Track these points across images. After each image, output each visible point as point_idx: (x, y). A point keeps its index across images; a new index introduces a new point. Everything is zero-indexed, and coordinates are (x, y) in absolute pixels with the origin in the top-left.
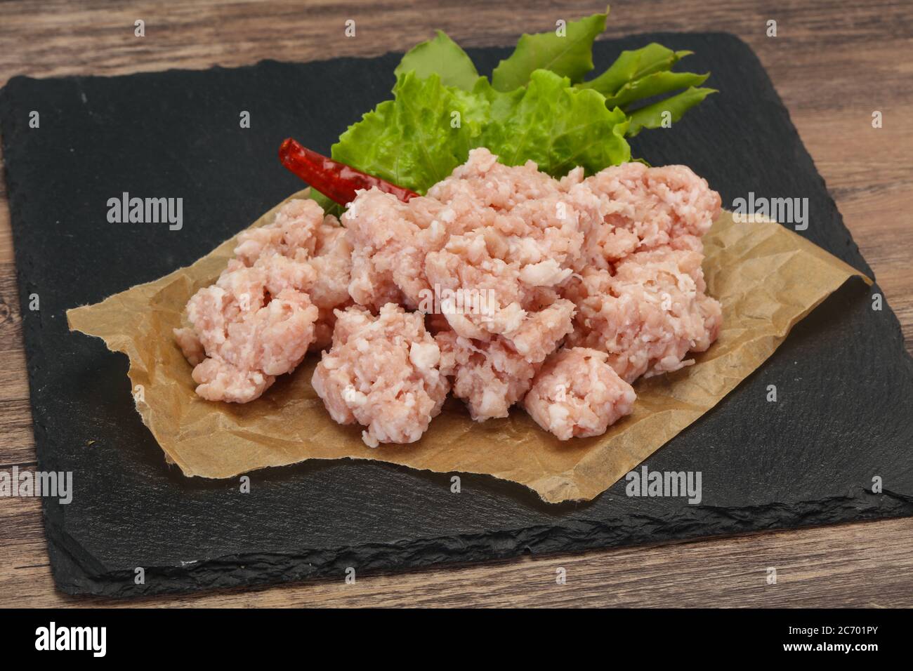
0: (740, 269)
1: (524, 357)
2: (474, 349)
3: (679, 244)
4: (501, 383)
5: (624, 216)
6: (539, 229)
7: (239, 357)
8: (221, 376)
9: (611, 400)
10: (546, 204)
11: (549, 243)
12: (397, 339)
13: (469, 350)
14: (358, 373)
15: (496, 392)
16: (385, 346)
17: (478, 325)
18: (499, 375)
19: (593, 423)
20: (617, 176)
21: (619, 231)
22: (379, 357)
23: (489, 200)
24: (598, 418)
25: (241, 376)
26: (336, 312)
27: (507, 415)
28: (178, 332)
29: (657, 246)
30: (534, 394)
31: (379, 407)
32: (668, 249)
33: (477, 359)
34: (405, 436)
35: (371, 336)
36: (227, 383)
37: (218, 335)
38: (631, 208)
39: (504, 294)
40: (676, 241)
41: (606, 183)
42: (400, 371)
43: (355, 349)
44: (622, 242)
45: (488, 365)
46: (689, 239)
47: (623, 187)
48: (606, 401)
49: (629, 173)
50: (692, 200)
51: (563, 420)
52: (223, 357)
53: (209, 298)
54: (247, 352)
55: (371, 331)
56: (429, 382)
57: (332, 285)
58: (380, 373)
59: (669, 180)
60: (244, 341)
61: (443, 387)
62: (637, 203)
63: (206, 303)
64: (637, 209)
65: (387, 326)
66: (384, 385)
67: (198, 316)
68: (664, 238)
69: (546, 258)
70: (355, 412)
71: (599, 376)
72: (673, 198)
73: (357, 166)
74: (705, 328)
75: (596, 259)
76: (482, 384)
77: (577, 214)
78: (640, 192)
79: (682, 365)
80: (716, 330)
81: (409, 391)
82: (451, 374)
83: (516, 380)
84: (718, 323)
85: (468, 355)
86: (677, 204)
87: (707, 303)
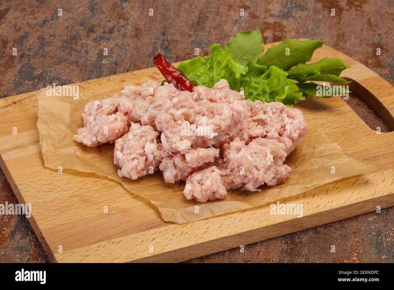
0: (312, 160)
1: (188, 163)
2: (170, 153)
3: (282, 140)
4: (175, 169)
5: (265, 122)
7: (93, 129)
8: (85, 134)
9: (211, 190)
10: (219, 105)
11: (213, 120)
12: (143, 138)
13: (168, 153)
14: (125, 146)
15: (171, 172)
16: (138, 139)
17: (170, 145)
18: (175, 166)
19: (199, 197)
20: (271, 106)
21: (259, 126)
22: (132, 143)
24: (202, 195)
25: (90, 136)
26: (132, 123)
27: (174, 183)
28: (83, 115)
29: (272, 138)
30: (189, 178)
31: (124, 161)
32: (276, 140)
33: (170, 157)
34: (130, 176)
35: (135, 134)
36: (85, 137)
37: (91, 119)
38: (269, 119)
40: (282, 138)
41: (265, 107)
43: (127, 137)
44: (258, 130)
45: (172, 161)
46: (286, 139)
47: (272, 111)
48: (209, 190)
49: (276, 106)
50: (294, 124)
51: (189, 191)
52: (90, 128)
53: (93, 104)
54: (96, 128)
55: (136, 133)
56: (148, 159)
57: (138, 112)
58: (130, 148)
59: (289, 113)
60: (97, 124)
61: (154, 163)
62: (272, 118)
63: (92, 106)
64: (271, 121)
65: (142, 133)
66: (129, 153)
67: (88, 110)
68: (276, 135)
70: (119, 161)
71: (211, 179)
73: (186, 75)
74: (274, 178)
75: (244, 134)
76: (168, 168)
77: (232, 112)
78: (276, 115)
79: (255, 190)
80: (282, 180)
81: (137, 159)
82: (160, 160)
83: (182, 171)
84: (283, 177)
85: (167, 155)
86: (287, 124)
87: (279, 168)
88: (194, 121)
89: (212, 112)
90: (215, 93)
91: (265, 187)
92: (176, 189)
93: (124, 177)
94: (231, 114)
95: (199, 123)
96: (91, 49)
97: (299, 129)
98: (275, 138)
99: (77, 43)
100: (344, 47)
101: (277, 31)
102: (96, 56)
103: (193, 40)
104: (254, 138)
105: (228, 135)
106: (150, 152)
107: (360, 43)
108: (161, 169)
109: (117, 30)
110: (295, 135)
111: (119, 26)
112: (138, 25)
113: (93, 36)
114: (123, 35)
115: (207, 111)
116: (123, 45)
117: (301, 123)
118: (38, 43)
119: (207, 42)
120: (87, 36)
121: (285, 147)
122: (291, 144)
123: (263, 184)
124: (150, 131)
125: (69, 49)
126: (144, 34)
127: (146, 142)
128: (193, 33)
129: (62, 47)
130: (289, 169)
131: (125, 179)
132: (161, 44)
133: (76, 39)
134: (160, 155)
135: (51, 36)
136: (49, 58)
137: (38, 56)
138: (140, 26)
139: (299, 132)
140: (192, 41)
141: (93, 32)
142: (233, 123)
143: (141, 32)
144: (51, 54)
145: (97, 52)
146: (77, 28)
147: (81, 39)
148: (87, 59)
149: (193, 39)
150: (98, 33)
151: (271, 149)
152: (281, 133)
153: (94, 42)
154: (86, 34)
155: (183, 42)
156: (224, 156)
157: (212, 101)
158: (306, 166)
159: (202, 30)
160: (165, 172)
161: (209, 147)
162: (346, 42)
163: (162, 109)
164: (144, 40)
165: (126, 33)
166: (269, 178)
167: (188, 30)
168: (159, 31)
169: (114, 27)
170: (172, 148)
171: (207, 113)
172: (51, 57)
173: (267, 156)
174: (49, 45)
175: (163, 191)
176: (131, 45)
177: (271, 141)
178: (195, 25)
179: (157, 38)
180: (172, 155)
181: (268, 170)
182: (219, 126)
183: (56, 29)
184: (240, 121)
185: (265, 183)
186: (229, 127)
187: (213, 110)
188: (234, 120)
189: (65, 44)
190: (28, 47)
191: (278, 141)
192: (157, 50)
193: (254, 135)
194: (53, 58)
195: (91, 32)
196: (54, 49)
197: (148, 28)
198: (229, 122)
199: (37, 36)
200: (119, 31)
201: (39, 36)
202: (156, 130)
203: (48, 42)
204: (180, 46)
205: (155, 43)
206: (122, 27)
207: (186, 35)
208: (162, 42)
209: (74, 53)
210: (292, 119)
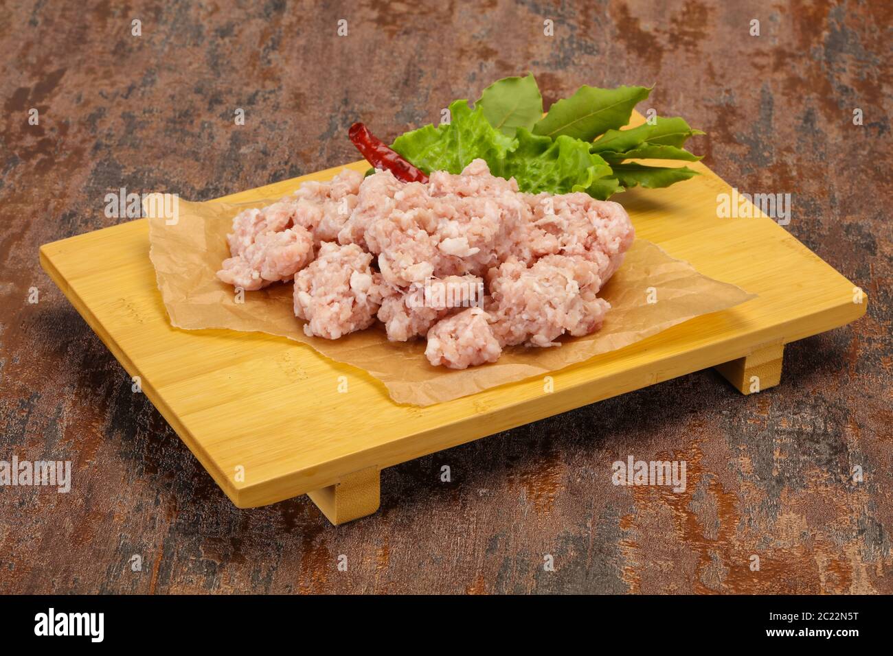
2: (397, 289)
3: (591, 257)
4: (406, 316)
5: (559, 227)
6: (467, 218)
9: (474, 346)
10: (476, 202)
11: (468, 226)
12: (346, 266)
13: (393, 288)
14: (314, 282)
15: (401, 322)
16: (336, 269)
17: (396, 274)
18: (407, 311)
19: (453, 359)
21: (549, 235)
22: (327, 274)
23: (458, 189)
24: (458, 357)
25: (247, 270)
29: (573, 254)
30: (432, 330)
31: (315, 307)
32: (579, 258)
33: (397, 295)
34: (327, 333)
35: (331, 260)
36: (238, 273)
37: (246, 241)
38: (565, 223)
39: (419, 254)
40: (590, 254)
42: (336, 287)
43: (317, 266)
44: (547, 242)
45: (401, 301)
46: (599, 255)
48: (470, 346)
50: (610, 227)
52: (245, 257)
54: (258, 256)
55: (332, 257)
56: (357, 300)
58: (324, 285)
60: (259, 249)
61: (368, 308)
63: (245, 218)
65: (344, 257)
66: (323, 293)
67: (238, 226)
68: (581, 249)
69: (461, 235)
72: (597, 222)
74: (581, 322)
75: (523, 250)
76: (394, 314)
77: (500, 210)
78: (578, 214)
79: (549, 345)
80: (596, 325)
81: (338, 302)
82: (378, 303)
83: (419, 318)
84: (598, 320)
85: (390, 292)
86: (599, 227)
87: (590, 304)
88: (436, 229)
89: (466, 213)
90: (468, 183)
91: (566, 338)
92: (410, 351)
93: (315, 336)
94: (500, 214)
95: (444, 232)
96: (218, 131)
97: (620, 235)
98: (578, 254)
99: (192, 122)
100: (666, 112)
101: (547, 89)
102: (228, 143)
103: (399, 110)
104: (542, 256)
105: (496, 251)
106: (361, 289)
107: (694, 106)
108: (380, 319)
109: (262, 99)
110: (614, 247)
111: (265, 92)
112: (299, 88)
113: (220, 109)
114: (273, 106)
115: (457, 211)
116: (275, 122)
117: (622, 225)
118: (122, 124)
119: (424, 112)
120: (209, 109)
121: (597, 268)
122: (608, 262)
123: (563, 332)
124: (357, 252)
125: (179, 133)
126: (311, 104)
127: (353, 271)
128: (397, 98)
129: (166, 130)
130: (607, 305)
131: (317, 338)
132: (342, 119)
133: (191, 115)
134: (379, 293)
135: (144, 113)
136: (146, 149)
137: (125, 147)
138: (302, 91)
139: (621, 240)
140: (398, 112)
141: (220, 103)
142: (503, 231)
143: (305, 101)
144: (148, 142)
145: (229, 136)
146: (190, 97)
147: (199, 116)
148: (213, 148)
149: (399, 108)
150: (227, 105)
151: (572, 272)
152: (588, 246)
153: (223, 119)
154: (207, 107)
155: (381, 115)
156: (491, 289)
157: (461, 195)
158: (635, 301)
159: (413, 93)
160: (388, 322)
161: (465, 275)
162: (669, 104)
163: (375, 213)
164: (312, 114)
165: (278, 104)
166: (573, 322)
167: (388, 94)
168: (338, 98)
169: (257, 93)
170: (400, 278)
171: (456, 215)
172: (148, 147)
173: (567, 283)
174: (143, 128)
175: (388, 356)
176: (290, 122)
177: (571, 258)
178: (401, 85)
179: (334, 110)
180: (400, 291)
181: (572, 308)
182: (481, 236)
183: (152, 101)
184: (515, 228)
185: (566, 331)
186: (497, 238)
187: (467, 209)
188: (504, 225)
189: (171, 125)
190: (105, 132)
191: (584, 258)
192: (336, 128)
193: (542, 251)
194: (152, 147)
195: (216, 103)
196: (152, 133)
197: (317, 94)
198: (496, 228)
199: (120, 113)
200: (265, 100)
201: (124, 113)
202: (366, 250)
203: (140, 123)
204: (376, 121)
205: (331, 117)
206: (270, 92)
207: (385, 102)
208: (344, 116)
209: (188, 139)
210: (606, 219)
